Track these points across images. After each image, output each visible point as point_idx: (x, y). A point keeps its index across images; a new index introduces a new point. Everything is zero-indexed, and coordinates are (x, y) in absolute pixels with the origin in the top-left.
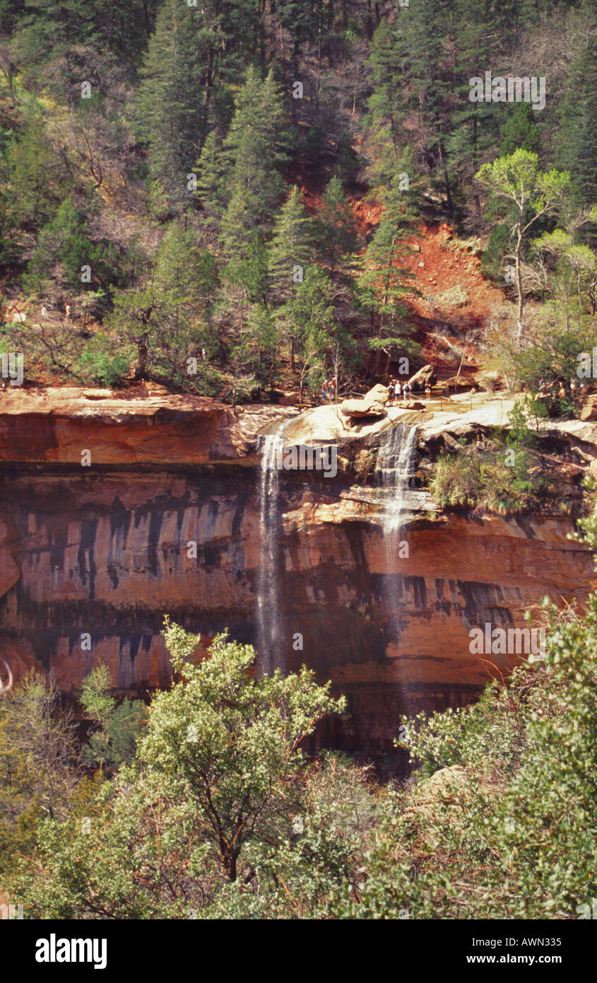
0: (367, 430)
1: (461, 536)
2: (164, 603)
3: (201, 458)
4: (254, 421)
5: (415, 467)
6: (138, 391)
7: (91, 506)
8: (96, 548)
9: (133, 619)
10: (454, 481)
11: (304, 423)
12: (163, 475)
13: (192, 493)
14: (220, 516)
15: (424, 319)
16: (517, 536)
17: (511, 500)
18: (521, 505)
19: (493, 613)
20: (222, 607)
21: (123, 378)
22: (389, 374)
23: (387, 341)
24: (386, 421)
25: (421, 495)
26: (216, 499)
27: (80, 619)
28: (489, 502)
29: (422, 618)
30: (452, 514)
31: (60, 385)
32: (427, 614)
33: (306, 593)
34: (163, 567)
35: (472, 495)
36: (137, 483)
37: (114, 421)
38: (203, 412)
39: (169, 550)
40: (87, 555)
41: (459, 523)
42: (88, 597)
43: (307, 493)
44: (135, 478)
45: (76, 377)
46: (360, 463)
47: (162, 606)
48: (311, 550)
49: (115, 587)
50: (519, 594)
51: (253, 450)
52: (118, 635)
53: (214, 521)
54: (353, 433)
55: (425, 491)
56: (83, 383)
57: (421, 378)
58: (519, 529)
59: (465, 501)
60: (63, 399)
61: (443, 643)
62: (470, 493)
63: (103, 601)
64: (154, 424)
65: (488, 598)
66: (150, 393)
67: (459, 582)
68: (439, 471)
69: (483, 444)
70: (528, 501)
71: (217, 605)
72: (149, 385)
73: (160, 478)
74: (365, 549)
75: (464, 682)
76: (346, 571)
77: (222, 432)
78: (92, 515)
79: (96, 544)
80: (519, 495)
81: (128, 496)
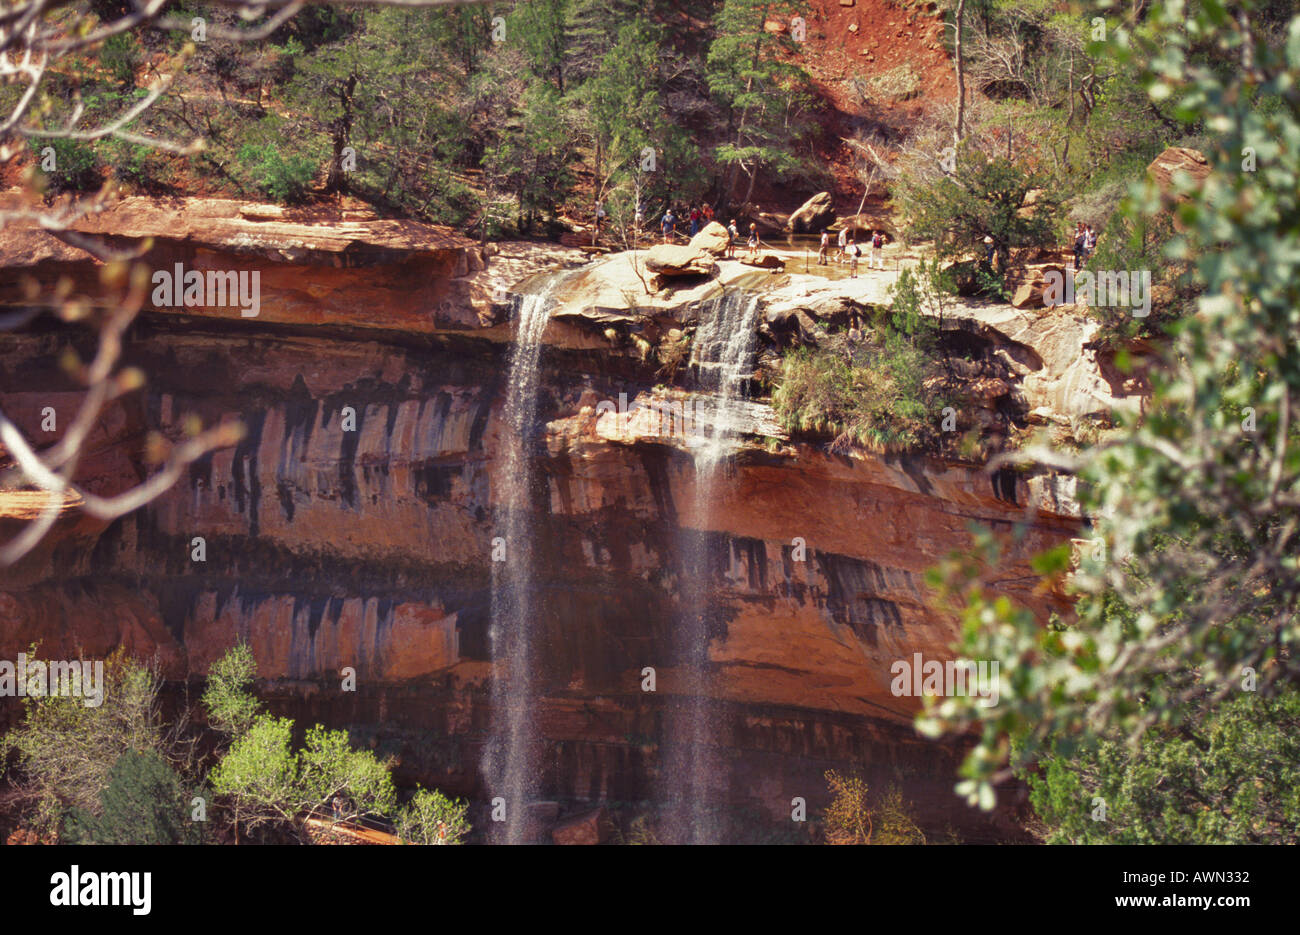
0: (683, 296)
1: (819, 480)
2: (365, 550)
3: (422, 325)
4: (512, 268)
5: (755, 363)
6: (325, 210)
7: (258, 387)
8: (260, 455)
9: (318, 571)
10: (809, 392)
11: (589, 278)
12: (373, 346)
13: (414, 378)
14: (452, 418)
15: (844, 114)
16: (905, 489)
17: (894, 429)
18: (909, 439)
19: (870, 607)
20: (454, 563)
21: (308, 189)
22: (755, 203)
23: (745, 152)
24: (714, 284)
25: (759, 409)
26: (449, 390)
27: (236, 564)
28: (859, 429)
29: (760, 605)
30: (804, 444)
31: (208, 194)
32: (768, 600)
33: (581, 550)
34: (362, 493)
35: (836, 416)
36: (332, 357)
37: (283, 257)
38: (426, 251)
39: (372, 467)
40: (246, 465)
41: (814, 460)
42: (248, 531)
43: (588, 391)
44: (329, 347)
45: (235, 182)
46: (666, 351)
47: (362, 555)
48: (590, 483)
49: (290, 518)
50: (909, 580)
51: (504, 316)
52: (292, 595)
53: (442, 426)
54: (659, 302)
55: (765, 403)
56: (242, 193)
57: (809, 212)
58: (908, 477)
59: (823, 426)
60: (207, 216)
61: (796, 648)
62: (831, 413)
63: (271, 539)
64: (344, 267)
65: (862, 582)
66: (344, 214)
67: (819, 553)
68: (788, 373)
69: (860, 334)
70: (920, 434)
71: (446, 559)
72: (347, 202)
73: (367, 352)
74: (672, 490)
75: (836, 708)
76: (643, 522)
77: (457, 285)
78: (258, 402)
79: (261, 448)
80: (908, 421)
81: (316, 375)
